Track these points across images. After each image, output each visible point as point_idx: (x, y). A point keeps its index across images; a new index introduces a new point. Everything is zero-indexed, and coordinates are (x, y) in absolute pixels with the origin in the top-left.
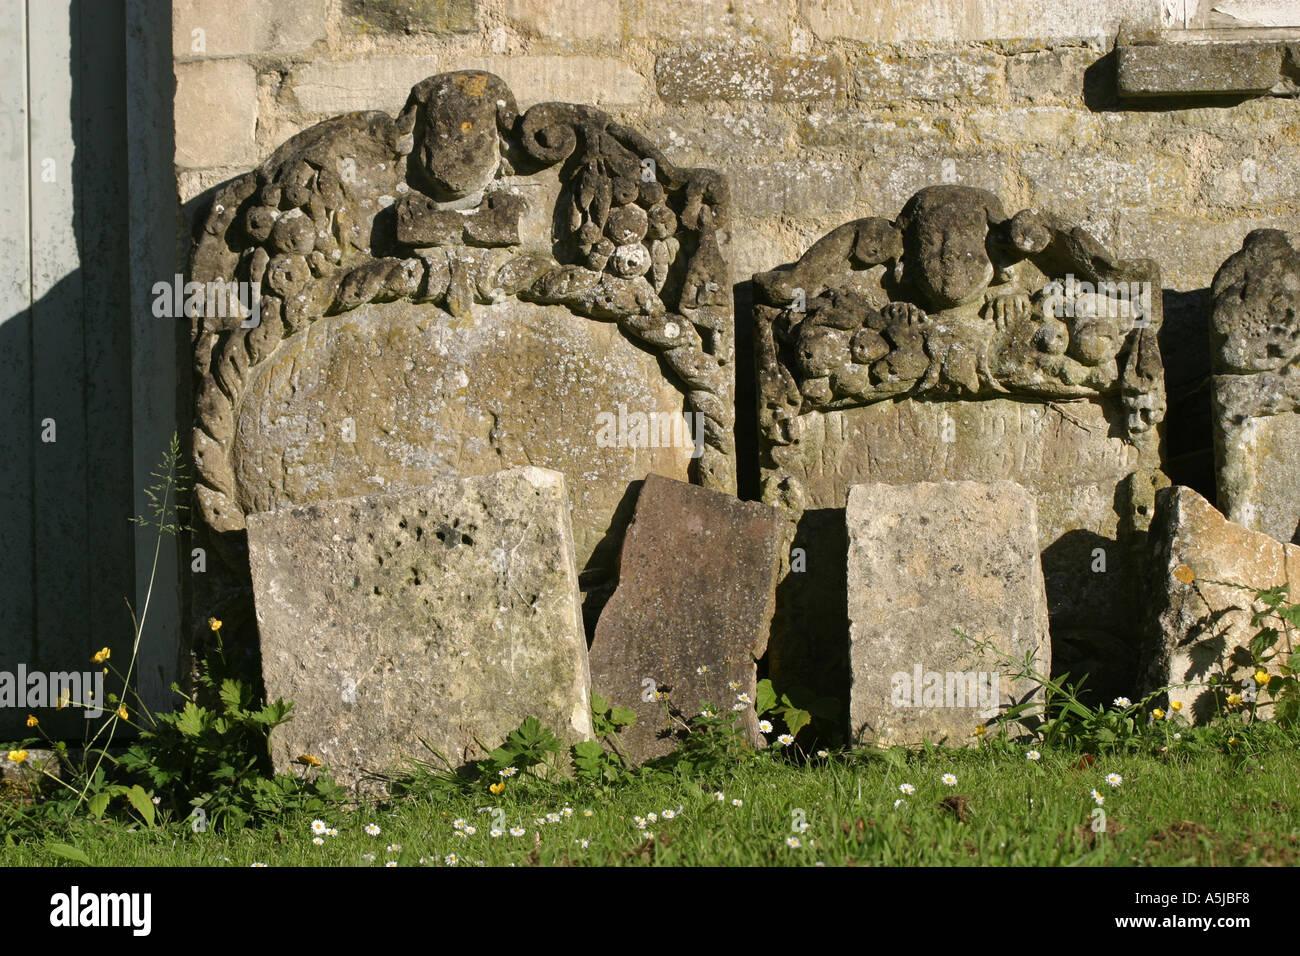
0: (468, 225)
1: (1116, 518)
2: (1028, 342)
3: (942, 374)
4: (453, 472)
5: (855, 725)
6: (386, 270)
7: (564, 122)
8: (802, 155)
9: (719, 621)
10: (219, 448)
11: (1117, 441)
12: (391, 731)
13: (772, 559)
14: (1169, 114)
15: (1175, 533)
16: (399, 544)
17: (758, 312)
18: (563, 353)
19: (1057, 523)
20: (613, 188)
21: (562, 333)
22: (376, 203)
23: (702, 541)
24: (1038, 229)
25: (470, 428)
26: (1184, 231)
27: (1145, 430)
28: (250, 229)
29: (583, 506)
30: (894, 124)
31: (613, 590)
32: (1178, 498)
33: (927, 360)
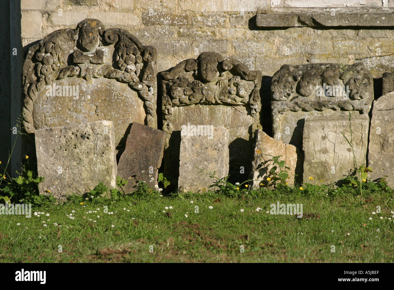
0: (91, 59)
1: (249, 135)
2: (227, 92)
3: (206, 99)
4: (86, 120)
5: (179, 186)
6: (71, 69)
7: (115, 33)
8: (178, 39)
9: (149, 159)
10: (29, 112)
11: (249, 116)
12: (68, 185)
13: (162, 144)
14: (270, 31)
15: (257, 141)
16: (71, 138)
17: (162, 82)
18: (114, 91)
19: (234, 136)
20: (127, 51)
21: (114, 86)
22: (69, 52)
23: (146, 139)
24: (229, 64)
25: (91, 109)
26: (273, 61)
27: (255, 114)
28: (37, 58)
29: (118, 129)
30: (201, 32)
31: (124, 150)
32: (258, 133)
33: (202, 95)
